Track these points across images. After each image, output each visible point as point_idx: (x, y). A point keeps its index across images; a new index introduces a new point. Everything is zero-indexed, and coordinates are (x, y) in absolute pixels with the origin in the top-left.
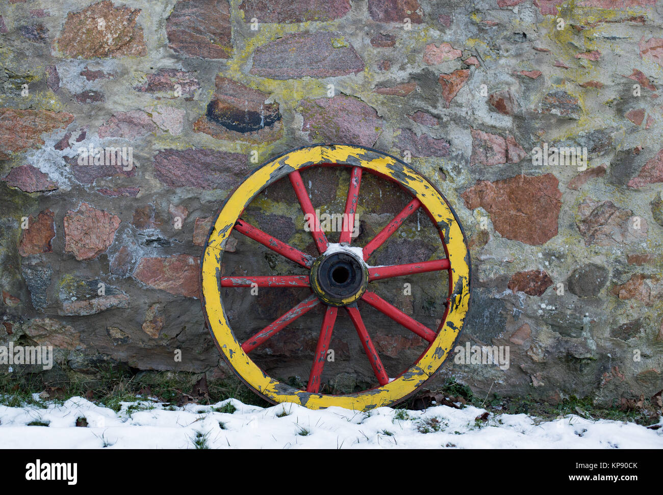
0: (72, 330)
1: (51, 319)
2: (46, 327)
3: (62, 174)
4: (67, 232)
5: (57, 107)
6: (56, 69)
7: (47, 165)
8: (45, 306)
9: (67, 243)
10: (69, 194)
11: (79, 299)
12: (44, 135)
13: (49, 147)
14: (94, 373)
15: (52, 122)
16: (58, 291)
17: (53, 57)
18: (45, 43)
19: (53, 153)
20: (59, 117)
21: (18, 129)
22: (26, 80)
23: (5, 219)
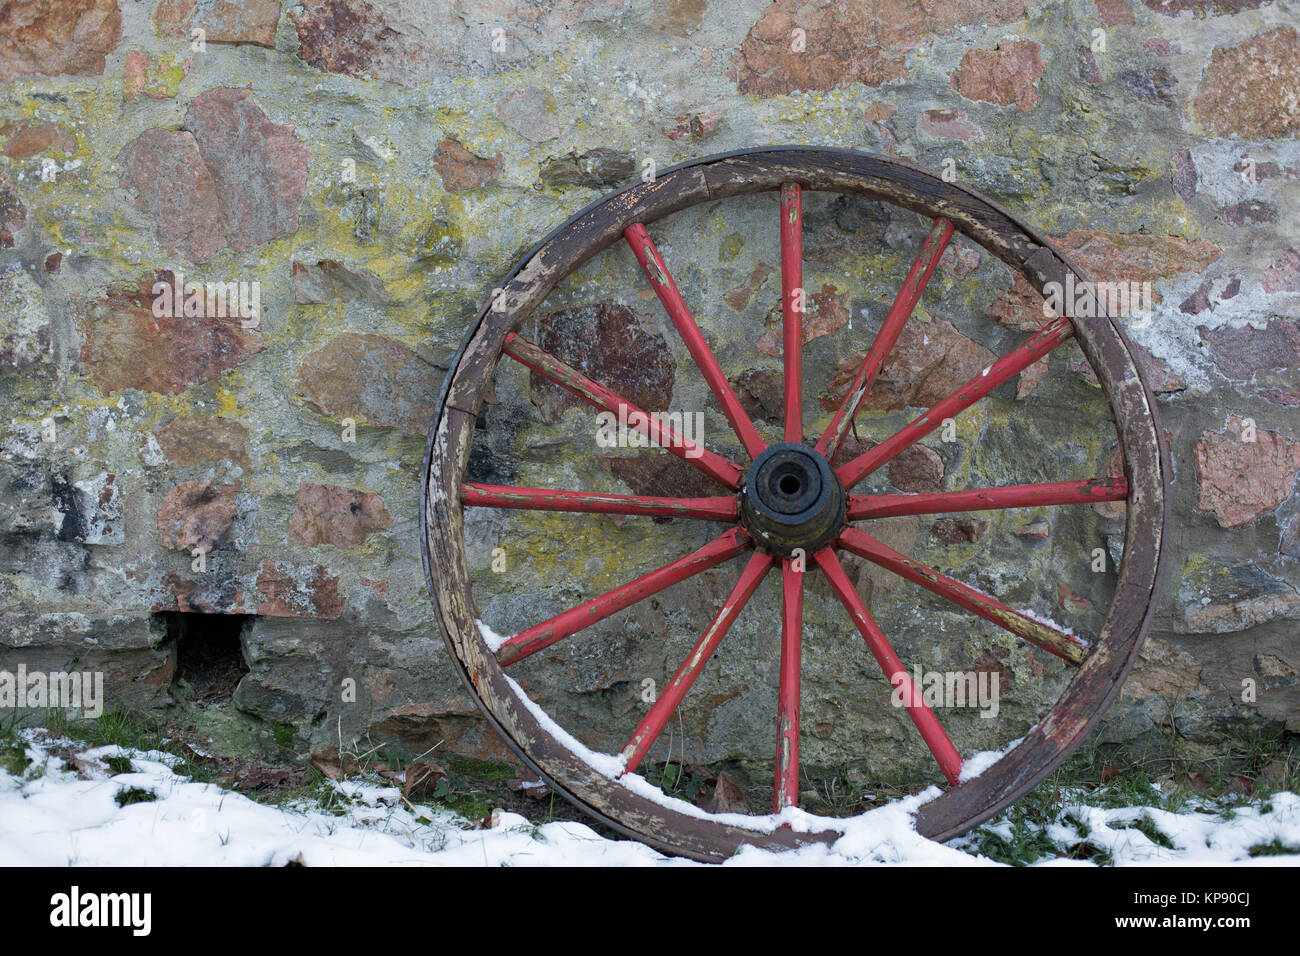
0: (1189, 661)
1: (1154, 639)
2: (1143, 655)
3: (1192, 359)
4: (1204, 473)
5: (1192, 231)
6: (1189, 157)
7: (1163, 341)
9: (1204, 493)
10: (1206, 400)
11: (1215, 601)
12: (1162, 285)
13: (1171, 308)
14: (1217, 743)
15: (1178, 258)
16: (1178, 586)
17: (1185, 133)
18: (1168, 106)
19: (1178, 321)
20: (1193, 250)
21: (1113, 271)
22: (1131, 176)
23: (1061, 444)
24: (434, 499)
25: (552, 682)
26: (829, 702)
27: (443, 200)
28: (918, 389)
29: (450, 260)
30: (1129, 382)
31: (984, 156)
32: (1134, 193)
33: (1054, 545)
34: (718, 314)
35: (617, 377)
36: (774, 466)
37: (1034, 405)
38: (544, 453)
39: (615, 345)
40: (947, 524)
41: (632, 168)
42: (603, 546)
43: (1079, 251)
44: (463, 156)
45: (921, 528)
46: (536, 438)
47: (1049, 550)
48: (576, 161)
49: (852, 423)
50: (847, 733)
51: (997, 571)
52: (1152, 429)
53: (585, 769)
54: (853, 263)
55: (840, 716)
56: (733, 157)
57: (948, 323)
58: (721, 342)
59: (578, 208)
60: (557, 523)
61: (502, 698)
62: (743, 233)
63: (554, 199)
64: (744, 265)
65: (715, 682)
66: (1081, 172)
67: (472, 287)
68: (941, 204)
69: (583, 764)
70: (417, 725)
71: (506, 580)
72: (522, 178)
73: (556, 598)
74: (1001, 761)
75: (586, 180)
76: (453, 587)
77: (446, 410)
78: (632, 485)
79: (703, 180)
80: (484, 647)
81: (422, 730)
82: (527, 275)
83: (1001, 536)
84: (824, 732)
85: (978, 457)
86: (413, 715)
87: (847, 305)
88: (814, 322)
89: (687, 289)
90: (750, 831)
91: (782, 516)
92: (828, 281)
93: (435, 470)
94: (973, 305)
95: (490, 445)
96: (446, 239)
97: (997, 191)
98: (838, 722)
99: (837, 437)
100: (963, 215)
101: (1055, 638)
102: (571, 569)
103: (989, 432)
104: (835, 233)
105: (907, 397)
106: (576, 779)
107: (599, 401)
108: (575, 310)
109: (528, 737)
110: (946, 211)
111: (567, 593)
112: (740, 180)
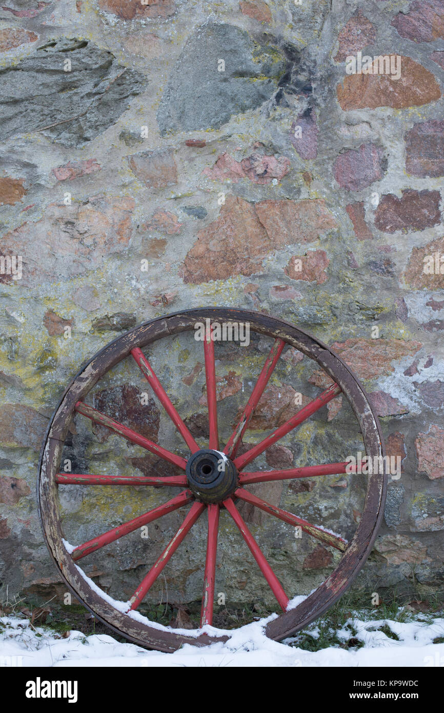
0: (420, 545)
1: (401, 535)
2: (397, 543)
3: (411, 398)
4: (420, 453)
5: (407, 336)
6: (404, 301)
7: (396, 390)
8: (397, 523)
9: (420, 463)
10: (419, 418)
11: (430, 516)
12: (394, 363)
13: (399, 374)
14: (438, 585)
15: (401, 350)
16: (411, 509)
17: (401, 289)
18: (392, 277)
19: (403, 380)
20: (408, 345)
21: (369, 358)
22: (375, 312)
23: (352, 442)
24: (43, 482)
25: (109, 566)
26: (243, 572)
27: (48, 340)
28: (278, 419)
29: (53, 368)
30: (367, 413)
31: (303, 306)
32: (378, 320)
33: (351, 491)
34: (179, 388)
35: (133, 420)
36: (199, 461)
37: (337, 424)
38: (100, 457)
39: (131, 404)
40: (297, 483)
41: (135, 321)
42: (131, 499)
43: (352, 349)
44: (56, 319)
45: (284, 485)
46: (96, 450)
47: (348, 493)
48: (109, 319)
49: (240, 437)
50: (253, 586)
51: (322, 505)
52: (378, 436)
53: (112, 609)
54: (243, 360)
55: (249, 578)
56: (180, 314)
57: (290, 387)
58: (181, 401)
59: (110, 340)
60: (109, 490)
61: (73, 576)
62: (189, 349)
63: (99, 337)
64: (190, 364)
65: (188, 563)
66: (351, 311)
67: (63, 380)
68: (277, 332)
69: (111, 606)
70: (45, 588)
71: (86, 517)
72: (84, 328)
73: (109, 526)
74: (306, 600)
75: (113, 327)
76: (51, 523)
77: (49, 439)
78: (142, 470)
79: (166, 326)
80: (65, 551)
81: (47, 590)
82: (85, 374)
83: (324, 488)
84: (242, 586)
85: (311, 450)
86: (43, 584)
87: (241, 380)
88: (225, 389)
89: (163, 377)
90: (188, 637)
91: (202, 485)
92: (231, 369)
93: (44, 468)
94: (303, 377)
95: (75, 454)
96: (50, 358)
97: (310, 323)
98: (248, 581)
99: (233, 445)
100: (287, 336)
101: (332, 539)
102: (116, 512)
103: (316, 437)
104: (234, 347)
105: (273, 423)
106: (108, 614)
107: (120, 432)
108: (111, 389)
109: (85, 594)
110: (279, 335)
111: (115, 523)
112: (183, 325)
